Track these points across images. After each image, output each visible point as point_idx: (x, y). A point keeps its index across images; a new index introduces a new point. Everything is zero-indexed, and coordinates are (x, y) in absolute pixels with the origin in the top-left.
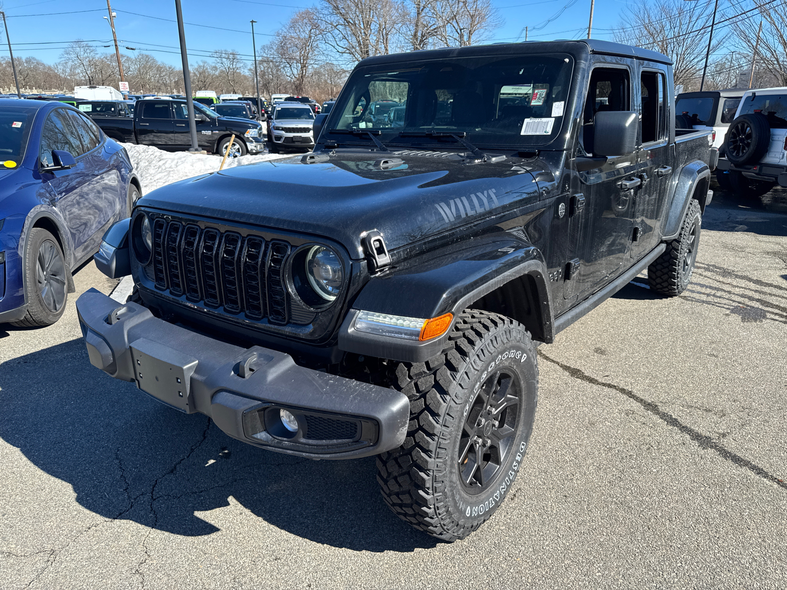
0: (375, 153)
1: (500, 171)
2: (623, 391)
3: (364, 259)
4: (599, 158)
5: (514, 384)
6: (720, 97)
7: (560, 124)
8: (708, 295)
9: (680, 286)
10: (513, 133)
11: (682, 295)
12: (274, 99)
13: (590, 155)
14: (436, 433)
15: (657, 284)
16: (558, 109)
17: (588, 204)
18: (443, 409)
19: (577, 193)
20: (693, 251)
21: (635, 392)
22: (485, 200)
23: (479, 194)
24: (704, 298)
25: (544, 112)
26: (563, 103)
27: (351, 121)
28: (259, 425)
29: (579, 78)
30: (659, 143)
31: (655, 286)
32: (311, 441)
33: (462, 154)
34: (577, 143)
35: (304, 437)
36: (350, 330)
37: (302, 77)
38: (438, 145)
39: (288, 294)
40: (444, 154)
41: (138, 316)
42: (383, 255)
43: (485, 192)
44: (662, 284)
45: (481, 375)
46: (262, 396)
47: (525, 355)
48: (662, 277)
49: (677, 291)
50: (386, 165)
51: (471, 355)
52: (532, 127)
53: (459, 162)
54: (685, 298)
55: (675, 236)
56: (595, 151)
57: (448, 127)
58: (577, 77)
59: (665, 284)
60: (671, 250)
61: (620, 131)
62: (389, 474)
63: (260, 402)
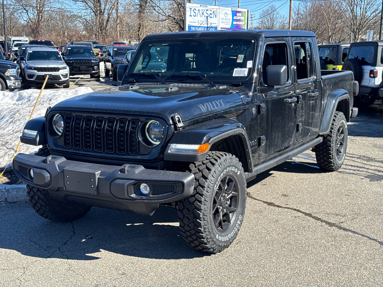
0: (158, 85)
1: (224, 92)
2: (295, 210)
3: (172, 125)
4: (271, 87)
5: (235, 186)
6: (378, 46)
7: (251, 71)
8: (354, 170)
9: (335, 164)
10: (229, 75)
11: (339, 170)
12: (14, 41)
13: (267, 86)
14: (204, 194)
15: (322, 163)
16: (250, 64)
17: (267, 110)
18: (206, 185)
19: (261, 103)
20: (344, 144)
21: (301, 210)
22: (219, 104)
23: (216, 101)
24: (352, 171)
25: (243, 65)
26: (252, 61)
27: (141, 68)
28: (133, 191)
29: (259, 49)
30: (310, 79)
31: (321, 165)
32: (155, 196)
33: (205, 85)
34: (260, 79)
35: (152, 195)
36: (169, 152)
37: (38, 21)
38: (192, 81)
39: (139, 141)
40: (196, 85)
41: (60, 159)
42: (180, 123)
43: (218, 101)
44: (325, 163)
45: (221, 174)
46: (135, 178)
47: (239, 171)
48: (324, 158)
49: (334, 167)
50: (171, 90)
51: (216, 164)
52: (238, 72)
53: (205, 88)
54: (340, 172)
55: (327, 132)
56: (268, 84)
57: (197, 72)
58: (258, 49)
59: (326, 163)
60: (327, 141)
61: (278, 74)
62: (184, 216)
63: (134, 181)
